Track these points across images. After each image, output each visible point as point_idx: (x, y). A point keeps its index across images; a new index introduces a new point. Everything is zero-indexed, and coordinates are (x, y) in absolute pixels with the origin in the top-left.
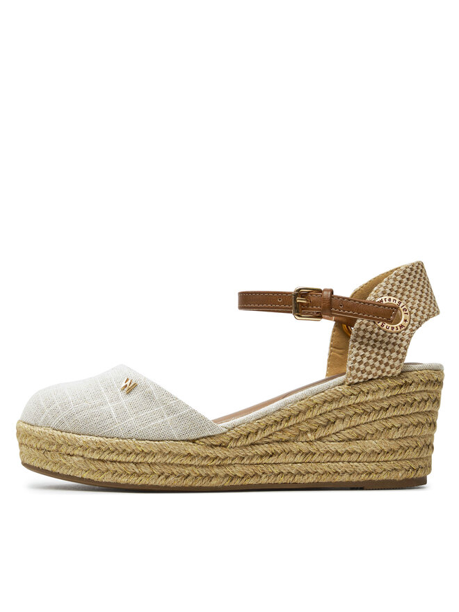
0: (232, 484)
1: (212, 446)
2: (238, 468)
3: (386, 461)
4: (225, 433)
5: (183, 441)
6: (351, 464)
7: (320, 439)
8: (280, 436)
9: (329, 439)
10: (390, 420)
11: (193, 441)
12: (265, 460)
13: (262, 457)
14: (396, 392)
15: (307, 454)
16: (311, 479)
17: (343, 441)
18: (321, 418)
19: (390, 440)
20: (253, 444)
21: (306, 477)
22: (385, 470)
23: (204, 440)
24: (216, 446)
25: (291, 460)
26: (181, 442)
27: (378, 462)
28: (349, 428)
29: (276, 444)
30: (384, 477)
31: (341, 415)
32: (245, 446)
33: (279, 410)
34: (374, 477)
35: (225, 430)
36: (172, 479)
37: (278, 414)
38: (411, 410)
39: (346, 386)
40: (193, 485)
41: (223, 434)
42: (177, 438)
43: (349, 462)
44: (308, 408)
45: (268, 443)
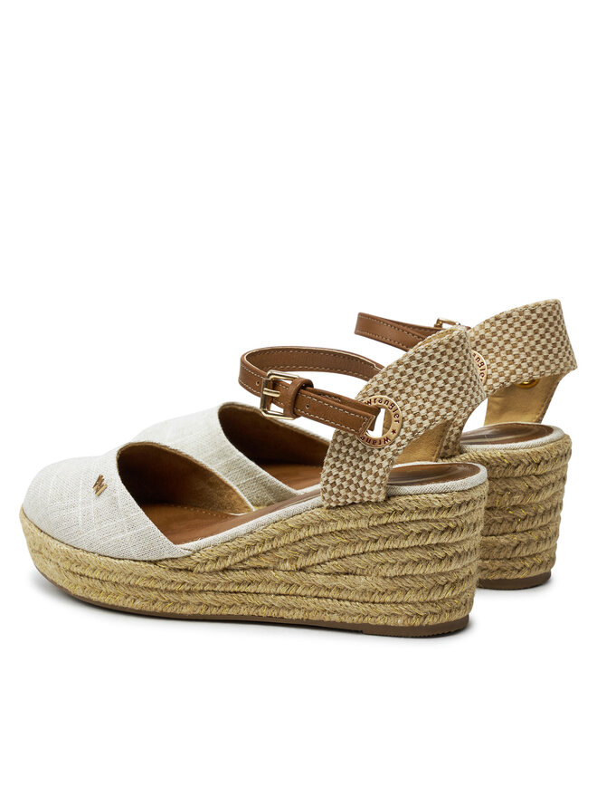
0: (208, 612)
1: (176, 570)
2: (211, 595)
3: (383, 603)
4: (189, 556)
5: (145, 561)
6: (342, 602)
7: (302, 569)
8: (255, 562)
9: (314, 570)
10: (382, 554)
11: (155, 563)
12: (242, 588)
13: (239, 584)
14: (384, 520)
15: (291, 585)
16: (297, 615)
17: (329, 574)
18: (301, 545)
19: (385, 577)
20: (225, 570)
21: (291, 613)
22: (380, 614)
23: (165, 562)
24: (180, 570)
25: (273, 590)
26: (142, 564)
27: (374, 603)
28: (335, 559)
29: (253, 571)
30: (380, 622)
31: (323, 543)
32: (216, 572)
33: (251, 533)
34: (368, 620)
35: (187, 553)
36: (138, 602)
37: (248, 537)
38: (407, 544)
39: (324, 509)
40: (164, 610)
41: (186, 557)
42: (136, 558)
43: (338, 600)
44: (284, 533)
45: (243, 569)
